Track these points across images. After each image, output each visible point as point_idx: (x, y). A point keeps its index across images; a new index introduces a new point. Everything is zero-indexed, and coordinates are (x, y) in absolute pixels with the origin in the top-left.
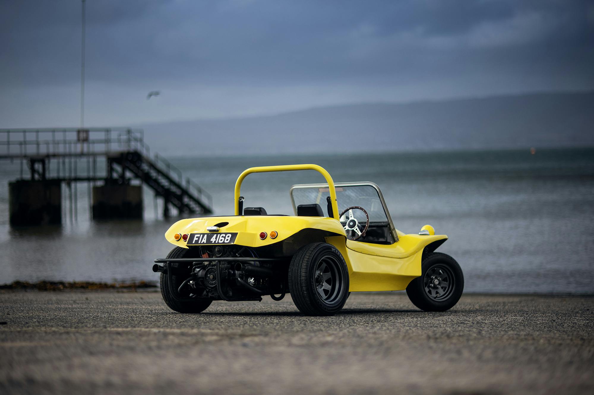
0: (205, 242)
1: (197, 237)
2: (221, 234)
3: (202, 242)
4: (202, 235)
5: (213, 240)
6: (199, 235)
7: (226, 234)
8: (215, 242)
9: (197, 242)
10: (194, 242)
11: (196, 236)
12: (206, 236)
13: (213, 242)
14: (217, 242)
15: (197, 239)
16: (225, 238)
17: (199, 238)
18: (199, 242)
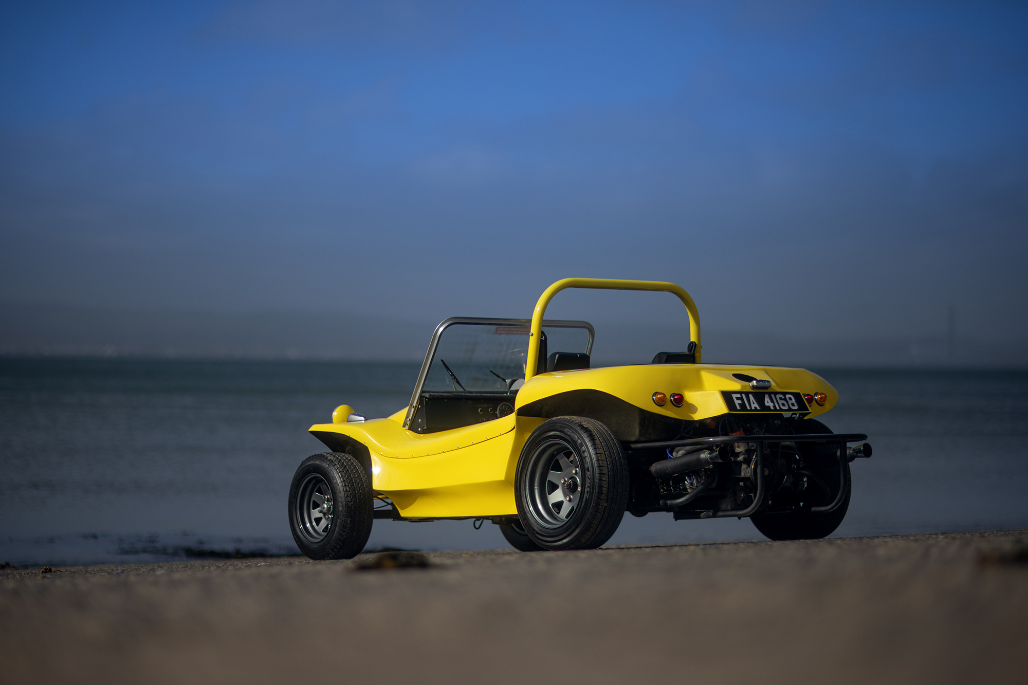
0: (758, 408)
1: (738, 399)
2: (776, 393)
3: (753, 408)
4: (743, 395)
5: (768, 402)
6: (739, 396)
7: (784, 394)
8: (775, 406)
9: (743, 406)
10: (738, 408)
11: (734, 396)
12: (751, 396)
13: (772, 408)
14: (778, 408)
15: (740, 402)
16: (785, 399)
17: (741, 399)
18: (749, 408)
